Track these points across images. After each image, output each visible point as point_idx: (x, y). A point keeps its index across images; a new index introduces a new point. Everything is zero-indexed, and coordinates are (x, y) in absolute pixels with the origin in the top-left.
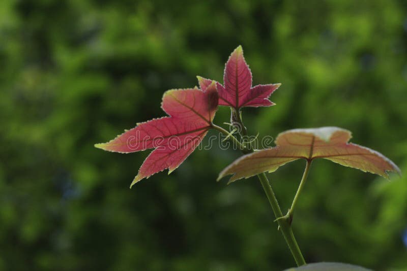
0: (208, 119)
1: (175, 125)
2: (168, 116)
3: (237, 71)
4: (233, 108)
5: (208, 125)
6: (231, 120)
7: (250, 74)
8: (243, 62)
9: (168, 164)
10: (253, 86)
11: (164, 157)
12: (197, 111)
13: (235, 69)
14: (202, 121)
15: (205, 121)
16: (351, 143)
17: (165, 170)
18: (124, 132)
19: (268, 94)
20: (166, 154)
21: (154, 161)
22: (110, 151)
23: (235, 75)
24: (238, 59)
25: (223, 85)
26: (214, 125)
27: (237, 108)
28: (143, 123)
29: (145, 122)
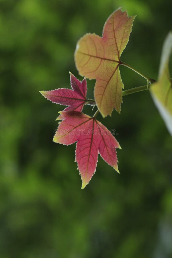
0: (87, 119)
1: (84, 139)
2: (76, 143)
3: (57, 96)
4: (86, 103)
5: (92, 120)
6: (92, 105)
7: (62, 89)
8: (52, 92)
9: (113, 148)
10: (72, 89)
11: (107, 149)
12: (78, 125)
13: (56, 97)
14: (88, 123)
15: (89, 121)
16: (102, 35)
17: (117, 151)
18: (78, 170)
19: (77, 80)
20: (105, 148)
21: (108, 156)
22: (89, 181)
23: (60, 98)
24: (50, 94)
25: (68, 106)
26: (94, 116)
27: (86, 101)
28: (75, 158)
29: (76, 157)
